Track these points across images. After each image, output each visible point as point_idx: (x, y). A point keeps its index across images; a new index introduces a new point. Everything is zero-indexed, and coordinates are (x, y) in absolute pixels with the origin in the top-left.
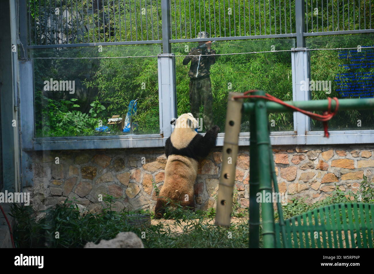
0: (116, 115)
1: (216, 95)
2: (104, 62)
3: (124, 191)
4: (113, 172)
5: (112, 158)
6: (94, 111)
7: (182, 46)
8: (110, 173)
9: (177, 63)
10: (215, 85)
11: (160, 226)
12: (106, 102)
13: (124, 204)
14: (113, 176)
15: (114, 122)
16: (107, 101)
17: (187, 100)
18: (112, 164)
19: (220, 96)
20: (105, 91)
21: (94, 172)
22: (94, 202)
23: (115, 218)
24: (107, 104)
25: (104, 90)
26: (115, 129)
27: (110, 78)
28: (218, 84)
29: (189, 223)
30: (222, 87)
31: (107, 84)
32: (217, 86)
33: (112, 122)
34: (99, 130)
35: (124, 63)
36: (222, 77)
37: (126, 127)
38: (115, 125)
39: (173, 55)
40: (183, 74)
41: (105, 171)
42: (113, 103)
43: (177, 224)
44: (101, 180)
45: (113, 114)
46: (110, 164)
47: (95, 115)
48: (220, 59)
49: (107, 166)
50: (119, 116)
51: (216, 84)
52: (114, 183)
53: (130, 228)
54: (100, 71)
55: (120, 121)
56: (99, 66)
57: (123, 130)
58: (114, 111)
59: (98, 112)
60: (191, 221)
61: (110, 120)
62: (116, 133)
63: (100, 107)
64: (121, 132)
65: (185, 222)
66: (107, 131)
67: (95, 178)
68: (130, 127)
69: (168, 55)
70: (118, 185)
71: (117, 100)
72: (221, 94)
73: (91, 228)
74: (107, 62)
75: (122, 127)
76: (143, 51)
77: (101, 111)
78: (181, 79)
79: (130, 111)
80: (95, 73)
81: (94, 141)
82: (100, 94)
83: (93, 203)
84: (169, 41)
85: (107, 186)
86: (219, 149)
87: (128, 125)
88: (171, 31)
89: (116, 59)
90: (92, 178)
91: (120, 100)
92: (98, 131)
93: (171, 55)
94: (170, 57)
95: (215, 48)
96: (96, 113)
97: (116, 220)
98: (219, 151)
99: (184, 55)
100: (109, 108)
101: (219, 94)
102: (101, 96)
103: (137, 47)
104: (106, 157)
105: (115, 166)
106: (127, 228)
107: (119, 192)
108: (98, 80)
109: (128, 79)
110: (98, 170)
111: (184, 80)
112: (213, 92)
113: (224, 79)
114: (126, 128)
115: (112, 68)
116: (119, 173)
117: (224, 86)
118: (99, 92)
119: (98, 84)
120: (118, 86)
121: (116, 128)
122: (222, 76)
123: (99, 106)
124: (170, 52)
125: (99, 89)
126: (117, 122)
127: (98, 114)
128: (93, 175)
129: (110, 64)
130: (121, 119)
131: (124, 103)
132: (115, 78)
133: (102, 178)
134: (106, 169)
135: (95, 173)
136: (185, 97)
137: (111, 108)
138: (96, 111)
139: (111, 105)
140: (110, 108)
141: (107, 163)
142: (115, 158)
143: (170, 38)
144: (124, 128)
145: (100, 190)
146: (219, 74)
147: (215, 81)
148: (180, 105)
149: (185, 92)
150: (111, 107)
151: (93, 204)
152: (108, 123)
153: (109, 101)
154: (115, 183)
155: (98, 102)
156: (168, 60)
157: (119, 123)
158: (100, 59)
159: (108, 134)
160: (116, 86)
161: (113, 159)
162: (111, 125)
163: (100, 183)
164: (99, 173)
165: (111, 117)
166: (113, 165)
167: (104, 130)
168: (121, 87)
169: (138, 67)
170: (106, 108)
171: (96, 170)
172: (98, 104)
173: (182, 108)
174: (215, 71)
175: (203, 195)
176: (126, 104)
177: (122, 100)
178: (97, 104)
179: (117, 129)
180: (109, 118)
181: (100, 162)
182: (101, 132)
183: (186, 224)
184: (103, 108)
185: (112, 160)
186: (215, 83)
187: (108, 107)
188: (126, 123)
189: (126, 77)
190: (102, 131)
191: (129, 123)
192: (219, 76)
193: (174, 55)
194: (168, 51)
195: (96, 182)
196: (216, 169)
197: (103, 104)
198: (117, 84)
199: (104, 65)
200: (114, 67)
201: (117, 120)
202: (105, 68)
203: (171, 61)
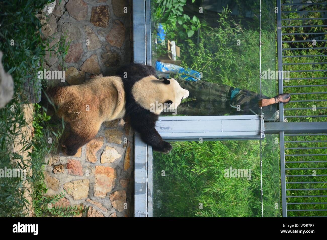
0: (181, 51)
1: (205, 194)
2: (254, 36)
3: (73, 65)
4: (100, 50)
5: (121, 49)
6: (186, 21)
7: (275, 147)
8: (99, 47)
9: (251, 142)
10: (219, 193)
11: (23, 123)
12: (198, 37)
13: (56, 65)
14: (95, 51)
15: (171, 49)
16: (200, 38)
17: (199, 153)
18: (112, 48)
19: (204, 200)
20: (214, 37)
21: (101, 23)
22: (59, 23)
23: (35, 61)
24: (195, 38)
25: (215, 35)
26: (160, 51)
27: (231, 45)
28: (221, 196)
29: (26, 163)
30: (217, 203)
31: (224, 41)
32: (218, 196)
33: (171, 46)
34: (160, 29)
35: (253, 65)
36: (230, 202)
37: (163, 66)
38: (165, 51)
39: (263, 136)
40: (236, 149)
41: (102, 39)
42: (197, 47)
43: (25, 145)
44: (89, 34)
45: (181, 48)
46: (112, 47)
47: (180, 23)
48: (255, 200)
49: (109, 42)
50: (179, 56)
51: (221, 194)
52: (85, 51)
53: (20, 83)
54: (242, 31)
55: (171, 57)
56: (248, 29)
57: (159, 61)
58: (186, 47)
59: (185, 26)
60: (29, 165)
61: (173, 43)
62: (155, 51)
63: (191, 29)
64: (156, 59)
65: (28, 156)
66: (158, 39)
67: (92, 25)
68: (164, 71)
69: (263, 129)
70: (82, 57)
71: (200, 55)
72: (206, 201)
73: (21, 27)
74: (254, 41)
75: (163, 61)
76: (269, 93)
77: (186, 31)
78: (229, 146)
79: (186, 72)
80: (240, 23)
81: (144, 24)
82: (209, 30)
83: (58, 21)
84: (282, 131)
85: (81, 42)
86: (130, 198)
87: (166, 69)
88: (297, 135)
89: (258, 54)
90: (92, 21)
91: (200, 59)
92: (159, 27)
93: (262, 134)
94: (259, 133)
95: (271, 193)
96: (183, 24)
97: (33, 62)
98: (127, 198)
99: (262, 150)
100: (190, 41)
101: (208, 199)
102: (207, 31)
103: (274, 85)
104: (121, 41)
105: (108, 53)
106: (21, 79)
107: (73, 59)
108: (229, 27)
109: (231, 69)
110: (103, 29)
111: (227, 150)
112: (210, 190)
113: (227, 205)
114: (161, 66)
115: (246, 48)
116: (99, 59)
117: (219, 205)
118: (212, 29)
119: (223, 28)
120: (220, 57)
121: (163, 52)
122: (232, 203)
123: (193, 27)
124: (266, 133)
125: (217, 29)
126: (171, 54)
127: (182, 25)
128: (97, 22)
129: (251, 44)
130: (175, 59)
131: (196, 65)
132: (231, 51)
133: (93, 35)
134: (105, 40)
135: (99, 25)
136: (203, 151)
137: (190, 45)
138: (185, 23)
139: (194, 45)
140: (190, 43)
141: (113, 41)
142: (120, 54)
143: (286, 132)
144: (162, 63)
145: (75, 31)
146: (235, 199)
147: (225, 193)
148: (192, 143)
149: (210, 151)
150: (192, 45)
151: (56, 21)
152: (169, 41)
153: (200, 42)
154: (85, 53)
155: (199, 26)
156: (255, 130)
157: (169, 56)
158: (258, 31)
159: (154, 41)
160: (220, 54)
161: (119, 51)
162: (167, 46)
163: (86, 32)
164: (99, 30)
165: (177, 45)
166: (110, 50)
167: (160, 35)
168: (219, 60)
169: (247, 86)
170: (190, 38)
171: (104, 26)
172: (196, 27)
173: (188, 147)
174: (240, 193)
175: (67, 175)
176: (195, 67)
177: (200, 62)
178: (196, 25)
179: (161, 53)
180: (176, 41)
181: (115, 32)
182: (157, 31)
183: (25, 157)
184: (190, 34)
185: (118, 49)
186: (222, 192)
187: (192, 40)
188: (169, 66)
189: (233, 67)
190: (158, 33)
191: (168, 70)
192: (233, 199)
193: (262, 139)
194: (268, 130)
195: (87, 27)
196: (102, 194)
197: (196, 33)
198: (223, 55)
199: (251, 36)
200: (246, 50)
201: (172, 53)
202: (246, 38)
203: (254, 134)
